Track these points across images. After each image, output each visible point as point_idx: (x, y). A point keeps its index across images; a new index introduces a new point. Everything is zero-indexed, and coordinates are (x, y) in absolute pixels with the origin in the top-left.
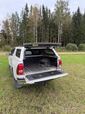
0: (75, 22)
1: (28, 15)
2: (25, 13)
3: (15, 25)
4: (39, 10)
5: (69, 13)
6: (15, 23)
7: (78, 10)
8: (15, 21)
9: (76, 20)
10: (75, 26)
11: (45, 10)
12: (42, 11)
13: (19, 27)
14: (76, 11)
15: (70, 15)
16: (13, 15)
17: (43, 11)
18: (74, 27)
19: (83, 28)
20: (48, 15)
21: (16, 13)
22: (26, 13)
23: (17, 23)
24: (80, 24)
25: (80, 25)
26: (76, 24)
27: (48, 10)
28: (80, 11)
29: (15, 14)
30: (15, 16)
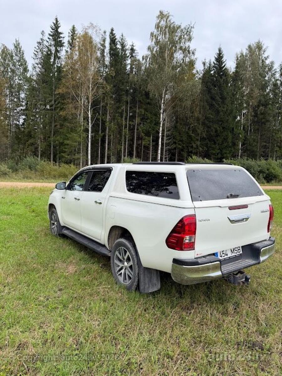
0: (209, 91)
1: (59, 58)
2: (50, 50)
3: (11, 87)
4: (99, 46)
5: (192, 64)
6: (11, 78)
7: (219, 58)
8: (13, 71)
9: (212, 87)
10: (211, 106)
11: (119, 46)
12: (107, 50)
13: (23, 95)
14: (213, 60)
15: (194, 71)
16: (3, 51)
17: (111, 49)
18: (208, 107)
19: (232, 111)
20: (126, 65)
21: (17, 46)
22: (53, 49)
23: (17, 81)
24: (223, 98)
25: (223, 102)
26: (213, 98)
27: (128, 47)
28: (224, 59)
29: (11, 48)
30: (12, 56)
